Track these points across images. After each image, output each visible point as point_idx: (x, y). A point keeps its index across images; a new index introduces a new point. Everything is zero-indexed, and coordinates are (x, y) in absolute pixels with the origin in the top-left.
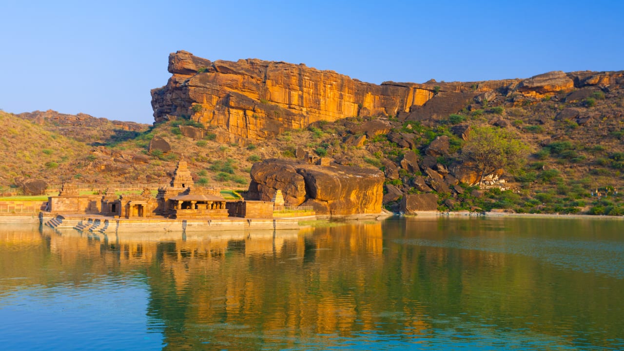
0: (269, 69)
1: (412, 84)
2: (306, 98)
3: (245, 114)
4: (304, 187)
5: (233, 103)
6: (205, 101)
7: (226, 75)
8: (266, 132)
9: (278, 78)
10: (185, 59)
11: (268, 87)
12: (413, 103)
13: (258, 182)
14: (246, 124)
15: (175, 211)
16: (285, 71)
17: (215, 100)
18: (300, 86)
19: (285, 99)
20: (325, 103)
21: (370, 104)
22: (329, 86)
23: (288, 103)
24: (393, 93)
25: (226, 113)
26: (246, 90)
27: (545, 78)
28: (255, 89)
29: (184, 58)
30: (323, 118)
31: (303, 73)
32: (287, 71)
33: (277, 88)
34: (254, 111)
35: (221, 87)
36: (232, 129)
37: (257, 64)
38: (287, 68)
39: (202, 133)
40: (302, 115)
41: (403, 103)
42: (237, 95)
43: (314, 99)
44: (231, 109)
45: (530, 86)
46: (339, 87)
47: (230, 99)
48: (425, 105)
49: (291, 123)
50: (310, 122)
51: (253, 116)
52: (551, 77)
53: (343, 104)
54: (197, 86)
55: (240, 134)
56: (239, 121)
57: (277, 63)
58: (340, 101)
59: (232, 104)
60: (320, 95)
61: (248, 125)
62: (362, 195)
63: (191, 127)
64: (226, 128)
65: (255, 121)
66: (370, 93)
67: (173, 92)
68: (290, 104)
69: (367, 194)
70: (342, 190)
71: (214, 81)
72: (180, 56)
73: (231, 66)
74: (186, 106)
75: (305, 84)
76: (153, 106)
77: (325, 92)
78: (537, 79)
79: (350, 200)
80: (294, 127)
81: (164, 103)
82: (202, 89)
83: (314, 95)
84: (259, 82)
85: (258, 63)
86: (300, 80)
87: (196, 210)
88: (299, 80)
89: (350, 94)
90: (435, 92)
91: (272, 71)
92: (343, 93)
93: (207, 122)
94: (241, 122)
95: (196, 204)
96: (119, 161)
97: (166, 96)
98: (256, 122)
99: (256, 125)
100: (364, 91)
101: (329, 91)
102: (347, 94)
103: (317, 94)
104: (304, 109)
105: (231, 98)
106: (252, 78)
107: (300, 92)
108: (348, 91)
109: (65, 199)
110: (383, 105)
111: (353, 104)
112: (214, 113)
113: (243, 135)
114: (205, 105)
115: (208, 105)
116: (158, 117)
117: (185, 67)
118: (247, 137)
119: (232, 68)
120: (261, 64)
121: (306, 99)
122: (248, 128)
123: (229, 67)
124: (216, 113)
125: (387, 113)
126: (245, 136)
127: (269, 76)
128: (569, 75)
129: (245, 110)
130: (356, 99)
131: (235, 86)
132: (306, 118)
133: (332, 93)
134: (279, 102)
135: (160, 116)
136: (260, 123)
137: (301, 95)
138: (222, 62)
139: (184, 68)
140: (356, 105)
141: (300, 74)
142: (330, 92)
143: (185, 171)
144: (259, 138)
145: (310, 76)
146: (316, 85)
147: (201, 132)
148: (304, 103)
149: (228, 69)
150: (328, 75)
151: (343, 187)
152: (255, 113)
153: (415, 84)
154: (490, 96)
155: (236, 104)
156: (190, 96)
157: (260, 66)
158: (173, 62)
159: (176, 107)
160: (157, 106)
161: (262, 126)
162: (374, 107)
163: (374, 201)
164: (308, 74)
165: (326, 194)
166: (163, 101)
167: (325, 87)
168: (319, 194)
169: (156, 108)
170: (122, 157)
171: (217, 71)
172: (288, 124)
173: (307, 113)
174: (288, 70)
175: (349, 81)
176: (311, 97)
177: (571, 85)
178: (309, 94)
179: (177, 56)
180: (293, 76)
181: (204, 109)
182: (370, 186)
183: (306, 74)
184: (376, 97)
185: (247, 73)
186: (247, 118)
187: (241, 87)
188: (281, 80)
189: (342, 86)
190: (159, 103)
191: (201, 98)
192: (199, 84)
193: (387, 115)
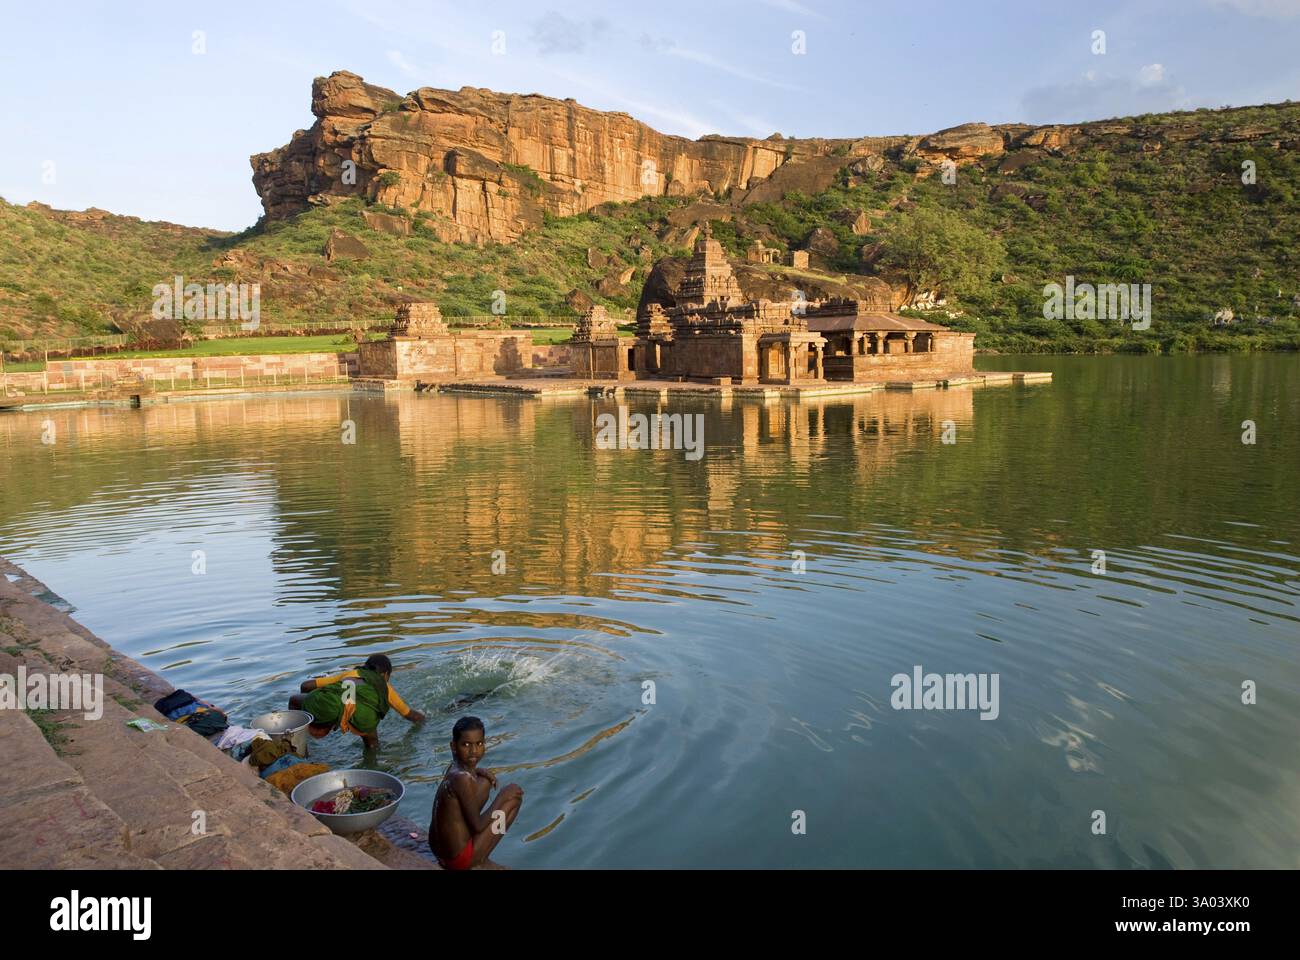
0: (512, 108)
1: (751, 141)
2: (580, 161)
3: (484, 188)
5: (462, 167)
6: (405, 164)
7: (443, 115)
8: (523, 223)
9: (530, 124)
10: (350, 88)
11: (512, 139)
12: (752, 173)
14: (487, 208)
16: (543, 111)
17: (424, 162)
18: (571, 139)
19: (543, 163)
20: (613, 171)
21: (684, 175)
22: (619, 140)
23: (549, 170)
24: (722, 154)
25: (450, 186)
26: (481, 144)
27: (961, 134)
28: (495, 144)
29: (349, 86)
30: (609, 198)
31: (574, 116)
32: (547, 112)
33: (528, 143)
34: (499, 183)
35: (434, 138)
36: (461, 218)
37: (489, 98)
38: (546, 107)
39: (407, 225)
40: (575, 193)
41: (737, 172)
42: (469, 153)
43: (593, 163)
44: (458, 181)
45: (940, 146)
46: (636, 143)
47: (456, 160)
48: (770, 176)
49: (557, 206)
50: (589, 206)
51: (499, 193)
52: (970, 133)
53: (641, 174)
54: (388, 138)
55: (477, 227)
56: (473, 203)
57: (525, 97)
58: (637, 168)
59: (461, 169)
60: (605, 156)
61: (491, 210)
63: (382, 214)
64: (451, 215)
65: (502, 201)
66: (684, 155)
68: (553, 173)
71: (419, 126)
72: (341, 81)
73: (451, 99)
75: (578, 135)
76: (257, 185)
77: (611, 150)
78: (949, 135)
80: (561, 215)
81: (286, 178)
82: (398, 142)
83: (593, 157)
84: (500, 130)
85: (490, 95)
86: (571, 128)
88: (567, 129)
89: (653, 155)
90: (787, 155)
91: (519, 111)
92: (641, 154)
93: (412, 205)
94: (477, 204)
98: (504, 203)
99: (504, 209)
100: (674, 150)
101: (619, 149)
102: (648, 156)
103: (599, 155)
104: (578, 182)
105: (458, 158)
106: (491, 121)
107: (571, 151)
108: (650, 150)
110: (705, 176)
112: (424, 187)
113: (482, 229)
114: (405, 172)
115: (410, 173)
116: (273, 205)
117: (352, 103)
118: (490, 232)
119: (453, 102)
120: (496, 99)
121: (581, 165)
122: (490, 215)
123: (448, 101)
124: (427, 188)
125: (712, 190)
126: (485, 229)
127: (515, 121)
128: (995, 129)
129: (483, 181)
130: (662, 165)
131: (460, 137)
132: (582, 198)
133: (623, 154)
134: (533, 168)
135: (278, 204)
136: (512, 206)
137: (572, 156)
138: (432, 90)
139: (349, 105)
140: (663, 176)
141: (569, 118)
142: (621, 151)
144: (511, 234)
145: (586, 121)
146: (596, 139)
147: (403, 224)
148: (578, 170)
149: (447, 103)
150: (618, 119)
152: (503, 188)
153: (756, 141)
154: (876, 165)
155: (470, 169)
156: (374, 156)
157: (494, 102)
158: (327, 94)
160: (269, 184)
161: (515, 212)
162: (691, 179)
164: (582, 118)
166: (283, 175)
167: (611, 141)
169: (267, 190)
170: (285, 269)
171: (423, 109)
172: (552, 209)
173: (583, 189)
174: (549, 109)
175: (651, 131)
176: (588, 159)
177: (999, 147)
178: (585, 154)
179: (335, 81)
180: (558, 120)
181: (405, 181)
183: (578, 118)
184: (696, 162)
185: (482, 113)
186: (488, 196)
187: (472, 139)
188: (537, 127)
189: (640, 140)
190: (274, 179)
191: (396, 159)
192: (391, 134)
193: (712, 194)
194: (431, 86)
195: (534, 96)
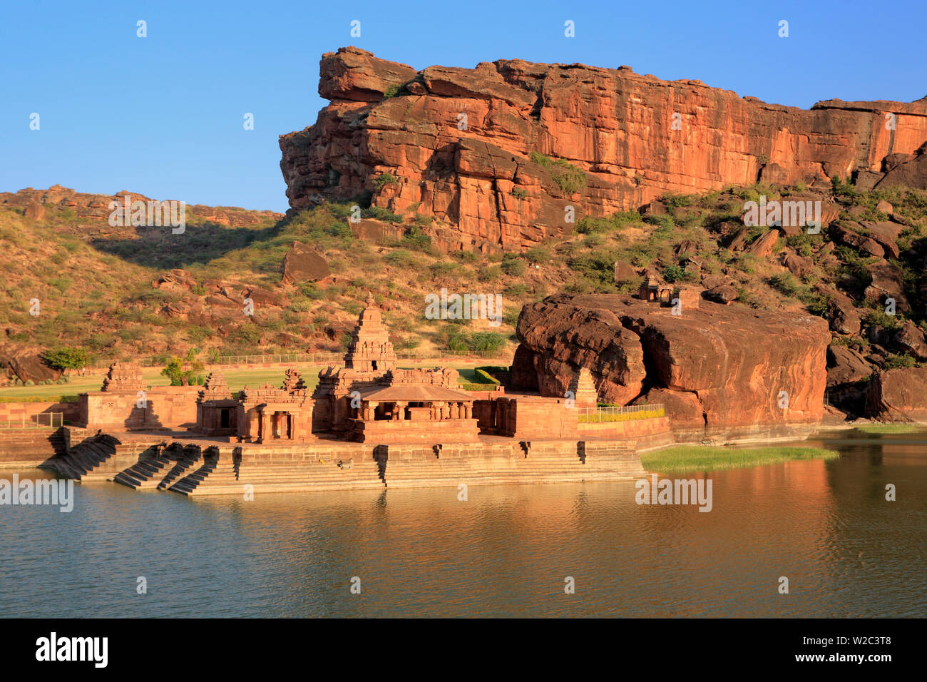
0: (547, 82)
1: (890, 104)
2: (634, 146)
3: (494, 187)
4: (641, 359)
5: (466, 163)
6: (405, 159)
7: (451, 100)
9: (568, 102)
10: (357, 67)
11: (546, 124)
12: (890, 148)
13: (534, 349)
14: (498, 211)
15: (362, 425)
16: (585, 86)
17: (426, 155)
18: (621, 119)
19: (585, 150)
20: (680, 156)
21: (786, 157)
22: (688, 116)
23: (592, 159)
24: (842, 127)
25: (452, 186)
26: (497, 133)
28: (517, 131)
29: (356, 64)
30: (672, 191)
31: (626, 90)
32: (590, 86)
33: (567, 125)
34: (516, 180)
35: (440, 128)
36: (465, 224)
37: (520, 71)
38: (589, 79)
39: (399, 233)
40: (626, 187)
41: (868, 148)
42: (478, 146)
43: (652, 147)
44: (463, 179)
46: (712, 119)
47: (460, 155)
48: (919, 153)
49: (601, 204)
50: (646, 202)
51: (513, 192)
53: (721, 158)
54: (386, 128)
55: (485, 234)
56: (481, 205)
57: (566, 68)
58: (715, 151)
59: (464, 165)
60: (668, 138)
61: (503, 213)
62: (777, 375)
63: (372, 220)
64: (452, 221)
65: (517, 202)
66: (785, 130)
67: (331, 141)
68: (597, 162)
69: (790, 372)
70: (730, 366)
71: (422, 114)
72: (347, 59)
73: (460, 79)
74: (360, 173)
75: (632, 113)
76: (284, 172)
77: (678, 130)
79: (748, 388)
80: (606, 215)
81: (311, 166)
82: (397, 133)
83: (652, 139)
84: (524, 113)
85: (523, 68)
86: (621, 106)
87: (407, 423)
88: (617, 106)
89: (739, 132)
91: (556, 87)
92: (720, 133)
93: (410, 209)
94: (487, 207)
95: (406, 409)
96: (217, 302)
97: (315, 150)
98: (520, 205)
99: (520, 212)
100: (771, 125)
101: (688, 127)
102: (732, 134)
103: (661, 137)
104: (631, 173)
105: (463, 152)
106: (510, 104)
107: (621, 134)
108: (734, 127)
109: (116, 397)
110: (816, 157)
111: (745, 157)
113: (490, 237)
114: (406, 170)
115: (410, 170)
116: (297, 197)
117: (357, 85)
118: (500, 241)
119: (463, 84)
120: (529, 72)
121: (635, 150)
122: (502, 220)
123: (457, 83)
124: (428, 188)
125: (827, 175)
126: (495, 237)
127: (549, 99)
129: (494, 180)
130: (754, 146)
131: (470, 124)
132: (636, 193)
133: (694, 133)
134: (571, 157)
135: (301, 196)
136: (530, 208)
137: (623, 139)
138: (441, 70)
139: (354, 87)
140: (753, 159)
141: (619, 92)
142: (690, 130)
143: (378, 332)
144: (528, 243)
145: (643, 94)
146: (657, 116)
147: (395, 231)
148: (631, 158)
149: (456, 85)
150: (686, 90)
151: (734, 358)
152: (518, 185)
153: (896, 104)
155: (475, 164)
156: (371, 150)
157: (527, 76)
158: (331, 74)
159: (338, 175)
160: (295, 172)
161: (534, 216)
162: (797, 162)
163: (805, 389)
164: (638, 91)
165: (692, 376)
166: (307, 161)
167: (678, 118)
168: (678, 377)
169: (292, 178)
170: (224, 293)
171: (430, 92)
172: (594, 209)
173: (637, 182)
174: (593, 82)
175: (736, 103)
176: (646, 142)
178: (641, 136)
179: (339, 60)
181: (403, 180)
182: (795, 355)
183: (633, 91)
184: (801, 137)
185: (497, 95)
186: (500, 196)
187: (485, 127)
188: (576, 106)
189: (718, 115)
190: (298, 166)
191: (394, 153)
192: (390, 124)
193: (828, 180)
194: (440, 65)
195: (576, 66)
